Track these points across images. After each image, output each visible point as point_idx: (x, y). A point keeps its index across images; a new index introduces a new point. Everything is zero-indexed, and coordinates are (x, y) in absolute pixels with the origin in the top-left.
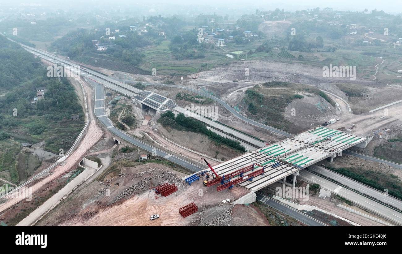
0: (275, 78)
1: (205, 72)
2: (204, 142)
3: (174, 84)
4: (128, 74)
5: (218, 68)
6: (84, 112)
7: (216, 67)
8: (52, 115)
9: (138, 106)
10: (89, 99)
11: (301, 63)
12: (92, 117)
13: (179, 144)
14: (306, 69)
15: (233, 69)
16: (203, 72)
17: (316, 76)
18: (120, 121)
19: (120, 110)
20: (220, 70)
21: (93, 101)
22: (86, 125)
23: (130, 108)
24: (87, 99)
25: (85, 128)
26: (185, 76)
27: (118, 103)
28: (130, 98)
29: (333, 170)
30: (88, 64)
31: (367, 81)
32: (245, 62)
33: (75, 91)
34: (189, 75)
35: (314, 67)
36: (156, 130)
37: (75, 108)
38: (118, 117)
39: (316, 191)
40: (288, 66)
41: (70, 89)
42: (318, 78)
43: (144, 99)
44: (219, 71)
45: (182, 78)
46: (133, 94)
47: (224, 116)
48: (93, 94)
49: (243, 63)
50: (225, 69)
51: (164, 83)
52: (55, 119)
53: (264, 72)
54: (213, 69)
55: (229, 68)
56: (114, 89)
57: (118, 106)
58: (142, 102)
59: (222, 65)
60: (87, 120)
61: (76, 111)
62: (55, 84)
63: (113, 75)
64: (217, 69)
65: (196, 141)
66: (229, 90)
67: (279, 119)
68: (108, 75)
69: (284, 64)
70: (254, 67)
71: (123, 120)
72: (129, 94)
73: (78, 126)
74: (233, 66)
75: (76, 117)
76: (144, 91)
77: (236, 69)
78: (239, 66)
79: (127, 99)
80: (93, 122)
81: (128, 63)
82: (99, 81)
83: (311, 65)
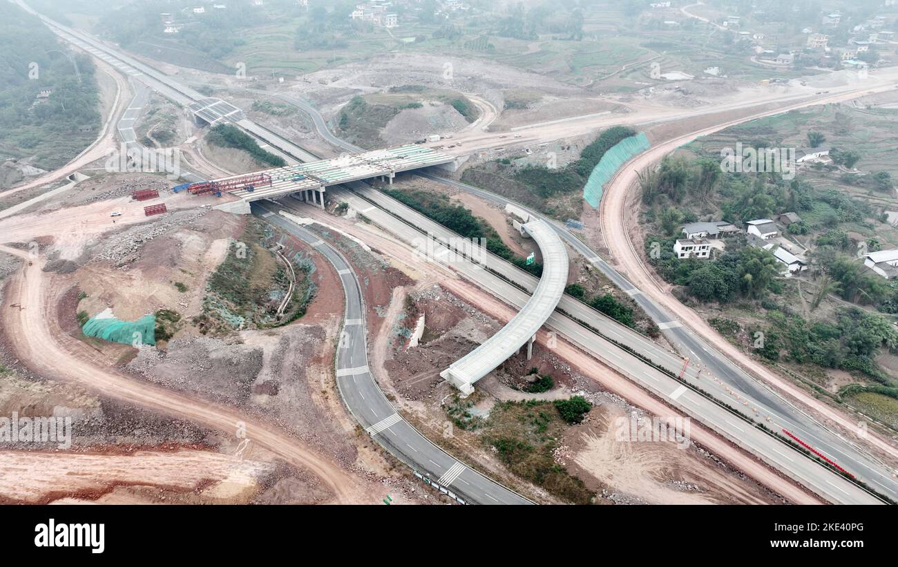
0: (439, 83)
1: (327, 71)
2: (245, 161)
3: (265, 90)
4: (198, 72)
5: (351, 65)
6: (103, 122)
7: (347, 63)
8: (53, 125)
9: (191, 119)
10: (121, 107)
11: (484, 57)
12: (112, 129)
13: (217, 165)
14: (489, 68)
15: (376, 66)
16: (324, 71)
17: (500, 81)
18: (148, 136)
19: (157, 121)
20: (354, 68)
21: (124, 110)
22: (99, 139)
23: (173, 119)
24: (117, 108)
25: (96, 142)
26: (287, 77)
27: (157, 112)
28: (181, 107)
29: (386, 192)
30: (147, 57)
31: (571, 89)
32: (398, 55)
33: (98, 94)
34: (300, 75)
35: (501, 64)
36: (199, 150)
37: (89, 117)
38: (147, 131)
39: (342, 211)
40: (464, 64)
41: (90, 91)
42: (502, 83)
43: (201, 108)
44: (352, 70)
45: (282, 80)
46: (190, 101)
47: (301, 132)
48: (130, 100)
49: (393, 56)
50: (362, 66)
51: (250, 87)
52: (57, 130)
53: (424, 73)
54: (341, 66)
55: (370, 65)
56: (165, 94)
57: (155, 117)
58: (196, 112)
59: (359, 59)
60: (103, 133)
61: (90, 122)
62: (65, 82)
63: (177, 74)
64: (348, 66)
65: (236, 160)
66: (340, 99)
67: (372, 136)
68: (168, 74)
69: (460, 59)
70: (410, 64)
71: (153, 135)
72: (184, 101)
73: (87, 140)
74: (376, 63)
75: (87, 127)
76: (212, 98)
77: (381, 67)
78: (387, 61)
79: (176, 108)
80: (110, 136)
81: (206, 54)
82: (149, 82)
83: (498, 61)
